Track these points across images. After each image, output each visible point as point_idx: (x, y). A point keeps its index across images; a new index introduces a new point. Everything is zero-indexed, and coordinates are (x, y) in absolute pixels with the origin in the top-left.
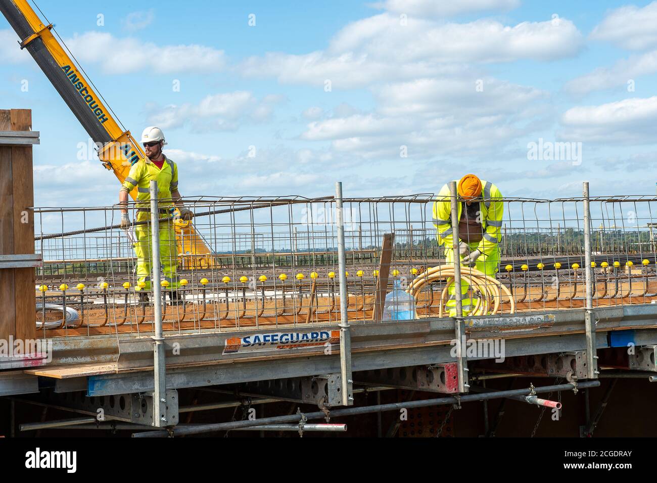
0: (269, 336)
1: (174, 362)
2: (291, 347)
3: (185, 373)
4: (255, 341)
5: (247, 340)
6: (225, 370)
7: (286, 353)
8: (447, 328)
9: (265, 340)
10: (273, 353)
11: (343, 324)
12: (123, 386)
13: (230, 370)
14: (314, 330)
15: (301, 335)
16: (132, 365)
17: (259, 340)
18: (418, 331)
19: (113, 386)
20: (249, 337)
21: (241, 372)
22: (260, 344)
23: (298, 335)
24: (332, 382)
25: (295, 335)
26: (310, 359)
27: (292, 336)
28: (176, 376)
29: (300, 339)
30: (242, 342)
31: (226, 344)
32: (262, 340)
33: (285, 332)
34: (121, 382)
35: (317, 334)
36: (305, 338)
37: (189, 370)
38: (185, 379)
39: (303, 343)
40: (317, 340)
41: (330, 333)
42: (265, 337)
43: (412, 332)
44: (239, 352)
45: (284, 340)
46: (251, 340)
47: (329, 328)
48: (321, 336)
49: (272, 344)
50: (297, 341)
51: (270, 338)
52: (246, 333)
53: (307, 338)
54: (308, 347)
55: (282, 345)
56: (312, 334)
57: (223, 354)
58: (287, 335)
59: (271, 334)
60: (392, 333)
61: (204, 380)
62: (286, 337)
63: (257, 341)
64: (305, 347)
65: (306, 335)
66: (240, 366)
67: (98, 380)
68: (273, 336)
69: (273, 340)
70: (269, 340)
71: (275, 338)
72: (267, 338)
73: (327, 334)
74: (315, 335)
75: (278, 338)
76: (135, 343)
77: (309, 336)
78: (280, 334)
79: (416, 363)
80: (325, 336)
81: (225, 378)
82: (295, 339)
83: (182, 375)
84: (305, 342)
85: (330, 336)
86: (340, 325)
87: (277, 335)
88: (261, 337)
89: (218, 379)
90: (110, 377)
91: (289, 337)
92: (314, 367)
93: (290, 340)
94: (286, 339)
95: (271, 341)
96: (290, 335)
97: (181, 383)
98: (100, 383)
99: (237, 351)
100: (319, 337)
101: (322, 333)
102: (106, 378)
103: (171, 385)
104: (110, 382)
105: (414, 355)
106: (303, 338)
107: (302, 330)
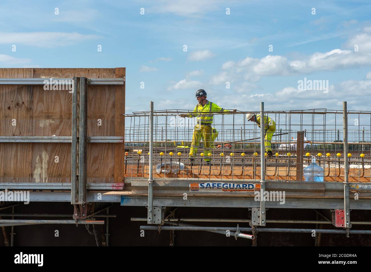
0: (216, 184)
1: (162, 193)
2: (231, 191)
3: (172, 199)
4: (207, 186)
5: (203, 185)
6: (195, 200)
7: (228, 194)
8: (338, 189)
9: (213, 185)
10: (221, 193)
11: (261, 181)
12: (139, 202)
13: (198, 200)
14: (244, 183)
15: (235, 185)
16: (140, 192)
17: (209, 185)
18: (316, 189)
19: (133, 202)
20: (204, 184)
21: (204, 202)
22: (210, 188)
23: (234, 185)
24: (255, 212)
25: (232, 184)
26: (247, 199)
27: (230, 185)
28: (167, 200)
29: (235, 187)
30: (199, 186)
31: (190, 186)
32: (211, 186)
33: (226, 182)
34: (137, 200)
35: (246, 185)
36: (238, 187)
37: (174, 198)
38: (172, 202)
39: (237, 189)
40: (246, 188)
41: (254, 185)
42: (213, 184)
43: (311, 189)
44: (199, 191)
45: (225, 186)
46: (205, 185)
47: (254, 182)
48: (249, 187)
49: (218, 188)
50: (233, 188)
51: (216, 185)
52: (202, 181)
53: (240, 186)
54: (242, 192)
55: (225, 189)
56: (243, 185)
57: (190, 191)
58: (227, 184)
59: (217, 183)
60: (297, 188)
61: (182, 204)
62: (226, 185)
63: (208, 186)
64: (241, 192)
65: (239, 185)
66: (204, 198)
67: (125, 198)
68: (218, 184)
69: (218, 186)
70: (216, 186)
71: (219, 185)
72: (215, 185)
73: (253, 186)
74: (245, 186)
75: (222, 185)
76: (140, 182)
77: (241, 186)
78: (223, 183)
79: (321, 207)
80: (251, 187)
81: (194, 204)
82: (232, 186)
83: (170, 200)
84: (239, 189)
85: (255, 187)
86: (260, 182)
87: (221, 184)
88: (211, 184)
89: (190, 204)
90: (131, 197)
91: (228, 186)
92: (250, 203)
93: (229, 187)
94: (226, 186)
95: (217, 186)
96: (229, 185)
97: (169, 204)
98: (126, 199)
99: (198, 190)
100: (247, 187)
101: (249, 185)
102: (129, 197)
103: (164, 204)
104: (132, 200)
105: (320, 203)
106: (237, 186)
107: (236, 182)
